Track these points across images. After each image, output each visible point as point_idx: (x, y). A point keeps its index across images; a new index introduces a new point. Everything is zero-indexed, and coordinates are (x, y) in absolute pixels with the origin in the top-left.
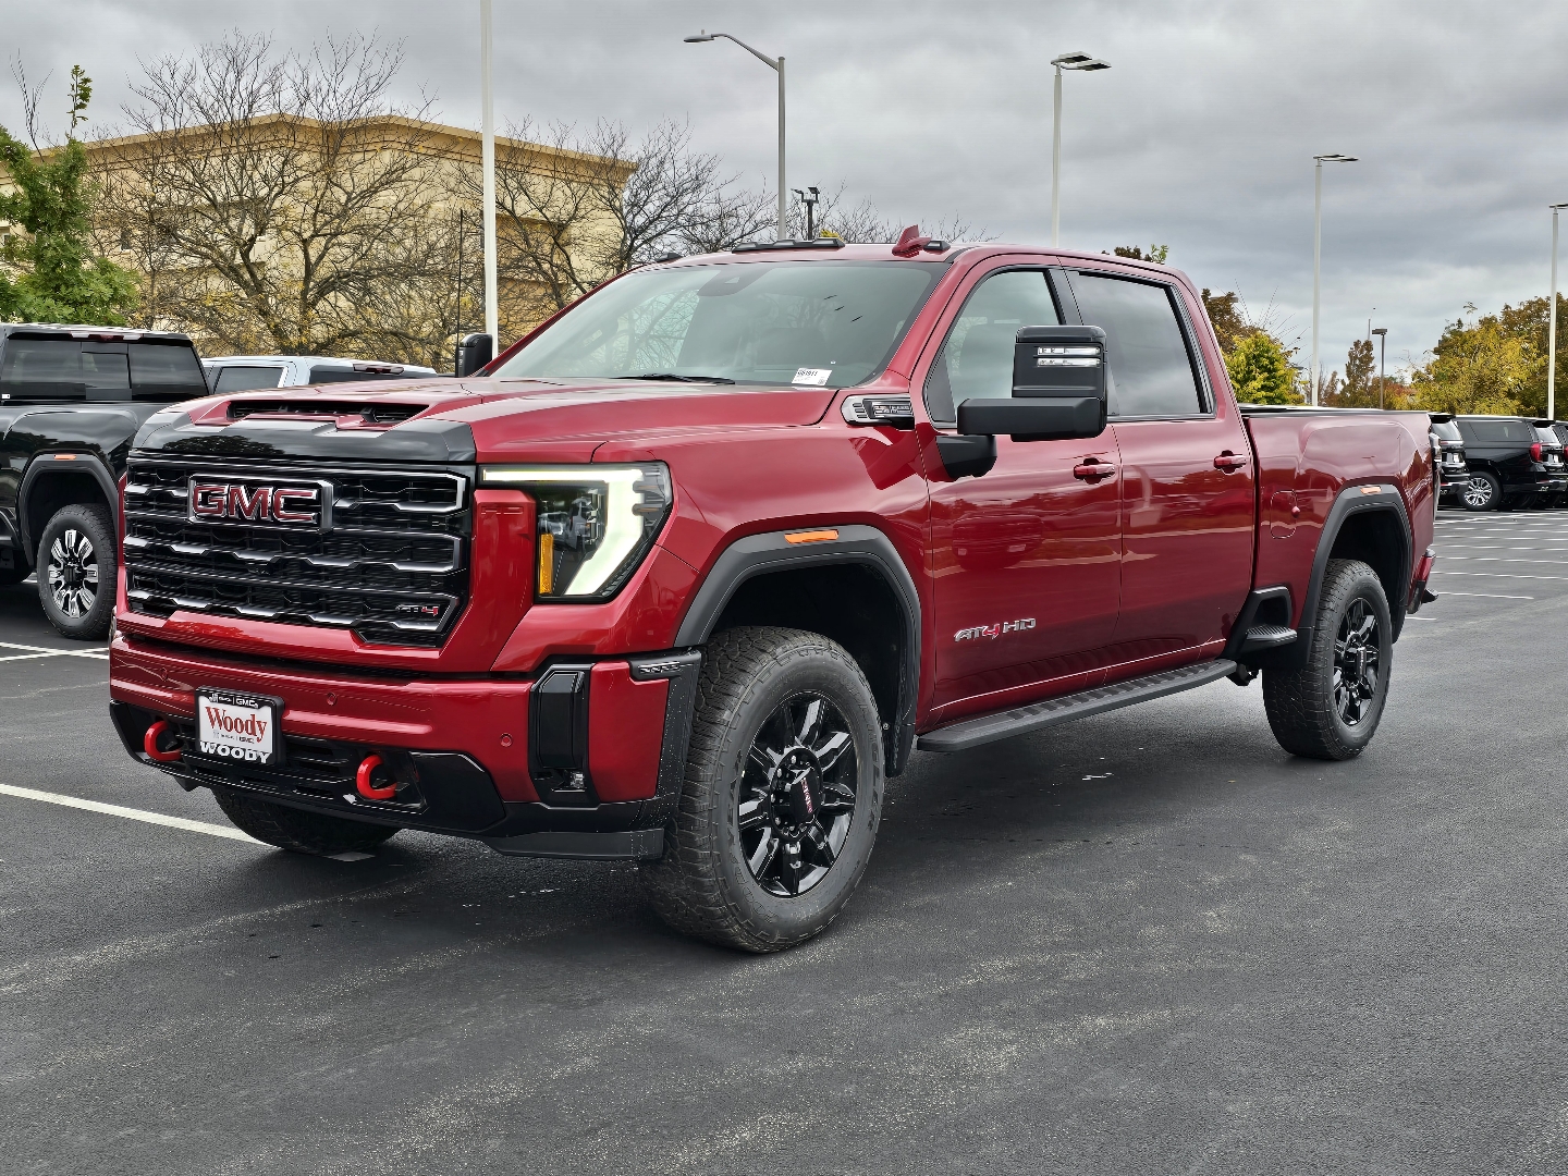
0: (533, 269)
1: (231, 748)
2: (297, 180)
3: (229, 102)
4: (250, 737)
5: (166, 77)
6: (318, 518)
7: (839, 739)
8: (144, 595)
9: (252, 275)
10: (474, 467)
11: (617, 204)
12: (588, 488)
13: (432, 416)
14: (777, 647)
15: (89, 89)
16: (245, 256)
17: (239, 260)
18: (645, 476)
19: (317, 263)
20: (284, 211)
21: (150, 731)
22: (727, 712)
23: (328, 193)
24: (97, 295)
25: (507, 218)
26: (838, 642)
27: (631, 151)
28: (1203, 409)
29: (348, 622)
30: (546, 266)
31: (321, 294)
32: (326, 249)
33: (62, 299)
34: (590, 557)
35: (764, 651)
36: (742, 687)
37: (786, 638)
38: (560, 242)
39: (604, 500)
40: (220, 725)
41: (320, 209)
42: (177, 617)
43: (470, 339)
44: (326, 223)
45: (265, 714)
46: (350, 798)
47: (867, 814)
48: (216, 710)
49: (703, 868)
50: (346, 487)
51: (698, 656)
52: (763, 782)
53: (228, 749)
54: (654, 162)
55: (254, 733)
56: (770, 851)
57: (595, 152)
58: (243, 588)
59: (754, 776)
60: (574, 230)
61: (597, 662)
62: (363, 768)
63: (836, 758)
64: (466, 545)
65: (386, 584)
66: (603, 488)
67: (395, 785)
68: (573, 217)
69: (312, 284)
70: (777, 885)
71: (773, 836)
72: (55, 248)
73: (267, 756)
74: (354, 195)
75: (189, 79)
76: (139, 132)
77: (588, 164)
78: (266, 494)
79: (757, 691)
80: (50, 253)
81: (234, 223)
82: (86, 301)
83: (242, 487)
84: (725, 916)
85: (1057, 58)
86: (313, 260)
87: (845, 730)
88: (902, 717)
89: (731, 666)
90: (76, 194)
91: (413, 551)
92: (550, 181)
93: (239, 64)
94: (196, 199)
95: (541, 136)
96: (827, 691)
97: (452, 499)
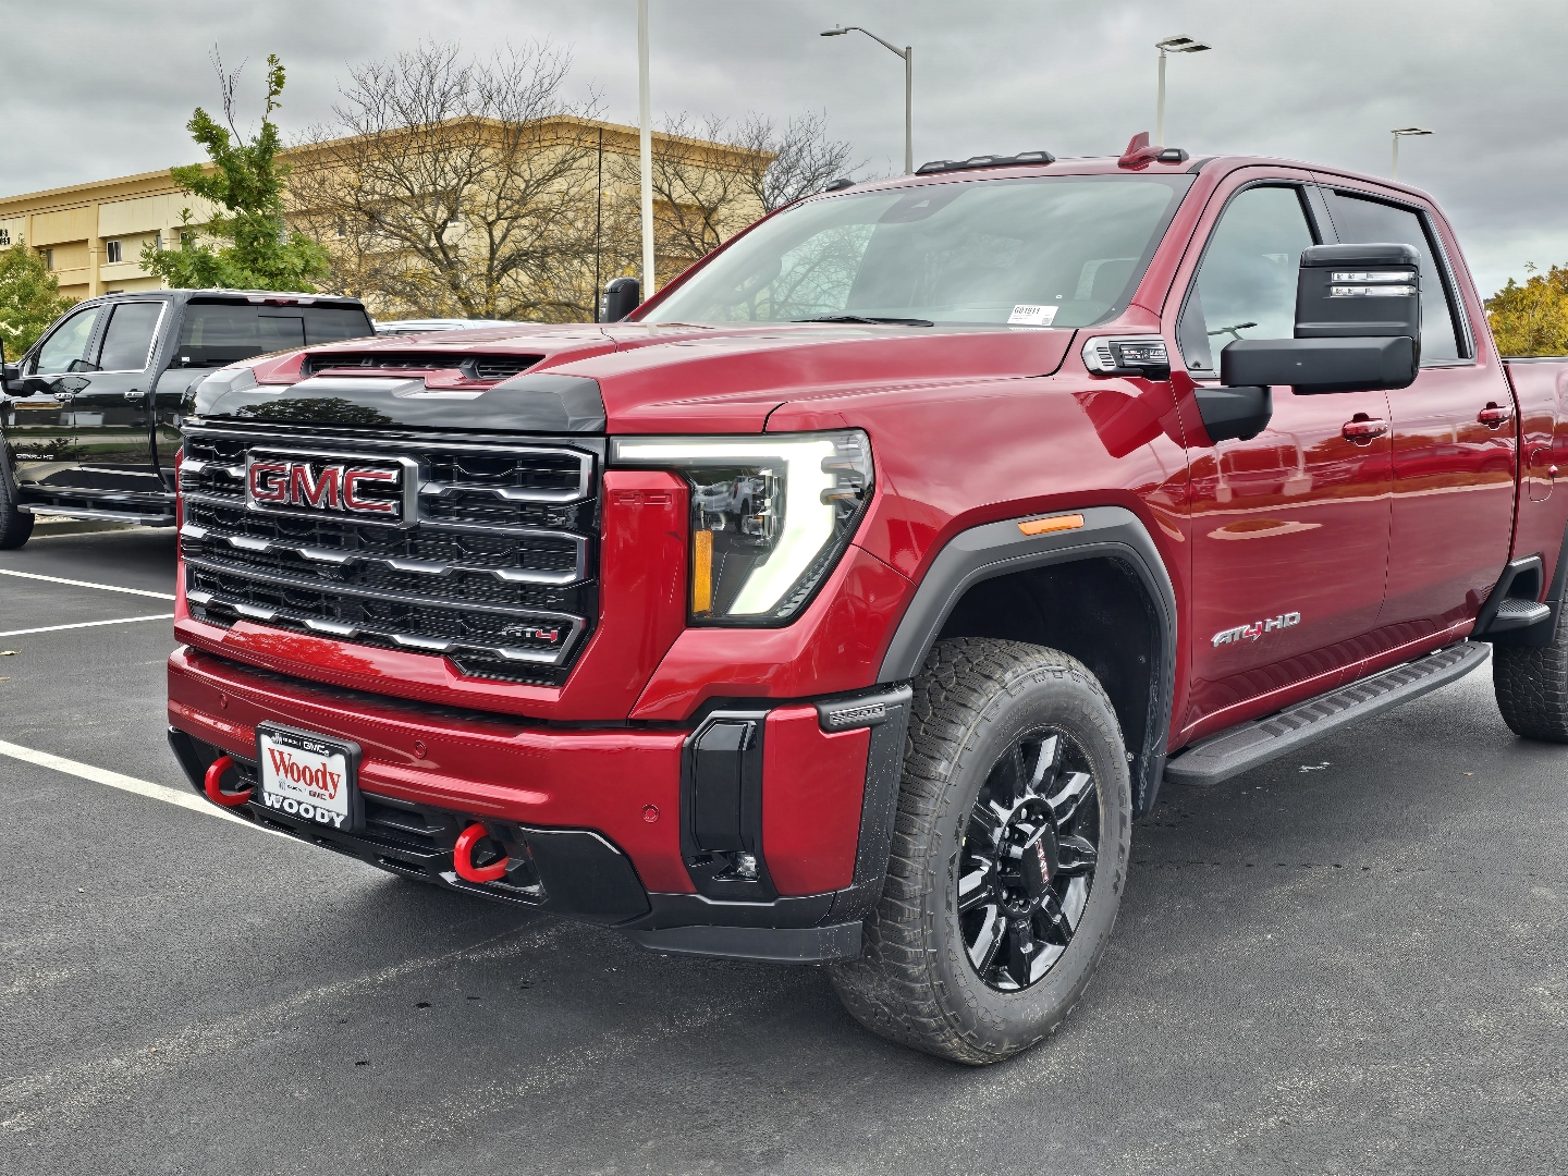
0: (687, 246)
1: (300, 803)
2: (482, 171)
3: (424, 102)
4: (323, 791)
5: (370, 80)
6: (401, 508)
7: (1077, 783)
8: (204, 597)
9: (445, 254)
10: (604, 439)
11: (760, 187)
12: (759, 467)
13: (545, 371)
14: (1006, 671)
15: (283, 77)
16: (439, 237)
17: (433, 243)
18: (837, 449)
19: (500, 243)
20: (471, 198)
21: (213, 769)
22: (944, 764)
23: (509, 182)
24: (290, 267)
25: (663, 203)
26: (1079, 658)
27: (775, 140)
28: (1462, 353)
29: (441, 646)
30: (698, 244)
31: (505, 270)
32: (508, 230)
33: (259, 271)
34: (763, 563)
35: (989, 678)
36: (963, 727)
37: (1016, 659)
38: (712, 223)
39: (782, 483)
40: (286, 772)
41: (502, 195)
42: (240, 626)
43: (615, 283)
44: (508, 208)
45: (338, 764)
46: (449, 877)
47: (1112, 873)
48: (281, 754)
49: (914, 970)
50: (436, 465)
51: (906, 693)
52: (986, 847)
53: (295, 804)
54: (794, 149)
55: (325, 787)
56: (996, 937)
57: (744, 145)
58: (313, 595)
59: (977, 839)
60: (723, 211)
61: (773, 708)
62: (462, 841)
63: (1074, 806)
64: (594, 548)
65: (488, 598)
66: (780, 466)
67: (506, 860)
68: (722, 199)
69: (496, 263)
70: (1003, 975)
71: (999, 915)
72: (252, 224)
73: (342, 818)
74: (532, 182)
75: (391, 83)
76: (350, 133)
77: (737, 155)
78: (334, 473)
79: (982, 732)
80: (247, 228)
81: (429, 210)
82: (281, 272)
83: (307, 467)
84: (941, 1029)
85: (1161, 41)
86: (497, 241)
87: (1084, 768)
88: (1152, 745)
89: (946, 698)
90: (270, 174)
91: (521, 555)
92: (703, 170)
93: (433, 68)
94: (397, 187)
95: (696, 130)
96: (1065, 723)
97: (573, 483)
